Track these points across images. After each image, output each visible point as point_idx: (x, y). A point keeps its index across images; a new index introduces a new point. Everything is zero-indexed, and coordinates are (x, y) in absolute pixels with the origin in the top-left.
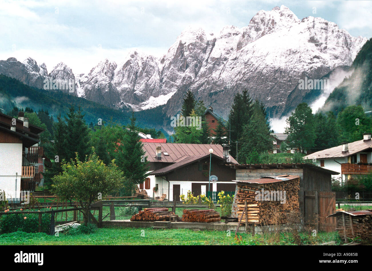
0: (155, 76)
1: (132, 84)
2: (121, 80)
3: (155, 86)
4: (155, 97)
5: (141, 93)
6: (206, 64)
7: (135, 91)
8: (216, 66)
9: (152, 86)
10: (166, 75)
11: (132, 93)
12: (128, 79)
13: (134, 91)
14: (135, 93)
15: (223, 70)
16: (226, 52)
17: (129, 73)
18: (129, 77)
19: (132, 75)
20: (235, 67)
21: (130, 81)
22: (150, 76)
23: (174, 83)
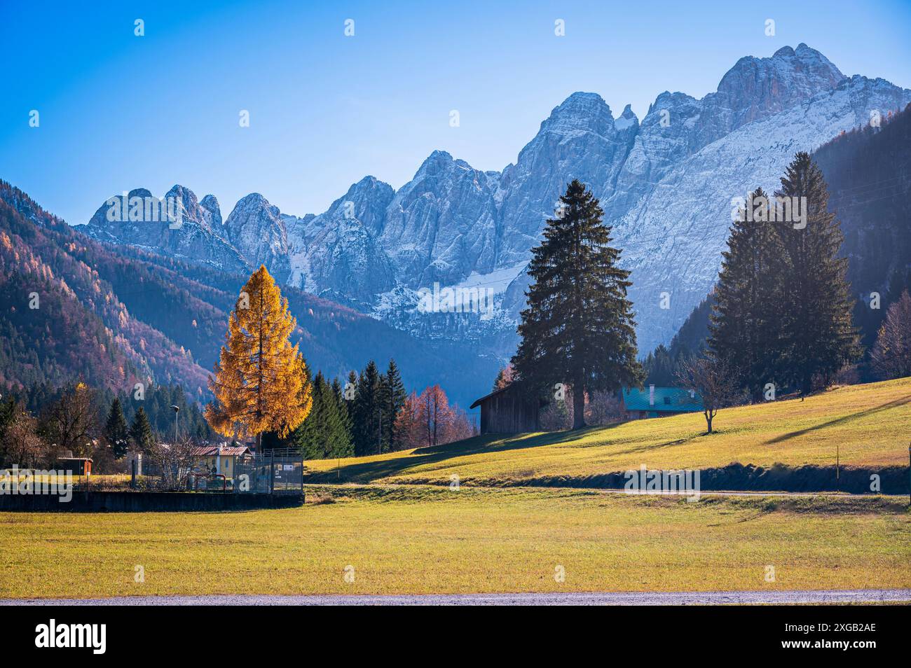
0: (484, 221)
1: (425, 243)
2: (398, 232)
3: (483, 245)
4: (483, 273)
5: (448, 265)
6: (613, 189)
7: (435, 259)
8: (635, 194)
9: (477, 247)
10: (512, 219)
11: (426, 265)
12: (415, 231)
13: (430, 258)
14: (432, 264)
15: (644, 209)
16: (661, 159)
17: (419, 215)
18: (418, 225)
19: (426, 222)
20: (674, 200)
21: (421, 235)
22: (471, 222)
23: (530, 237)
